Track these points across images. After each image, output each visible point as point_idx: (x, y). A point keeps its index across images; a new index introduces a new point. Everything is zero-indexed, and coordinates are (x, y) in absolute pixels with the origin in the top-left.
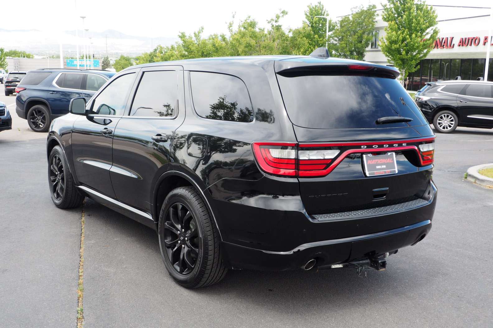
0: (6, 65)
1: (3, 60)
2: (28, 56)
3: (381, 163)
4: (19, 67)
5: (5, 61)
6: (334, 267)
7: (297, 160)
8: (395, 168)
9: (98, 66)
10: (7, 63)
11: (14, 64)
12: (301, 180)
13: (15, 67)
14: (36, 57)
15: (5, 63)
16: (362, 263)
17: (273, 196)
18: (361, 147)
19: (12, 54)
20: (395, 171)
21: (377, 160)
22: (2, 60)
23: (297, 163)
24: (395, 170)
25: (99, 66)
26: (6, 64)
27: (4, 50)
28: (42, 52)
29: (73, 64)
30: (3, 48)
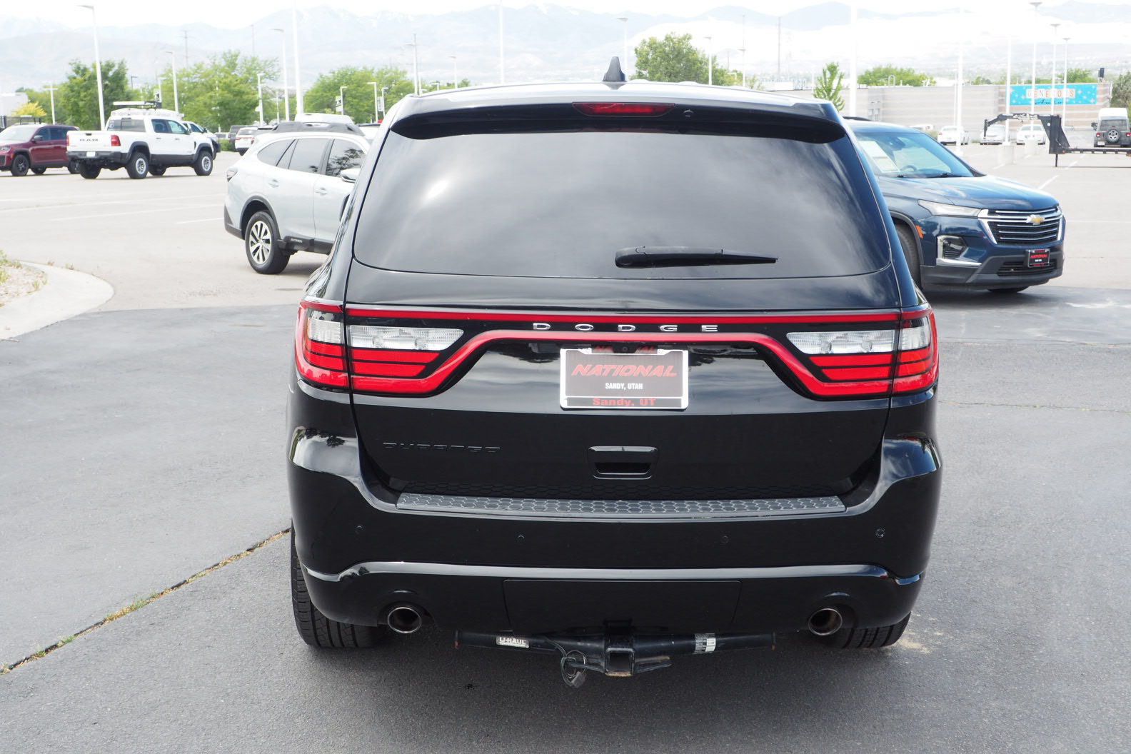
0: (839, 105)
1: (834, 94)
2: (915, 82)
3: (626, 374)
4: (881, 110)
5: (838, 96)
6: (503, 641)
7: (346, 349)
8: (681, 394)
9: (1092, 101)
10: (842, 102)
11: (870, 103)
12: (360, 399)
13: (873, 110)
14: (942, 82)
15: (838, 101)
16: (581, 647)
17: (327, 438)
18: (533, 326)
19: (880, 77)
20: (679, 402)
21: (613, 367)
22: (831, 94)
23: (344, 354)
24: (680, 400)
25: (1094, 103)
26: (840, 103)
27: (838, 68)
28: (971, 69)
29: (1023, 97)
30: (836, 65)
